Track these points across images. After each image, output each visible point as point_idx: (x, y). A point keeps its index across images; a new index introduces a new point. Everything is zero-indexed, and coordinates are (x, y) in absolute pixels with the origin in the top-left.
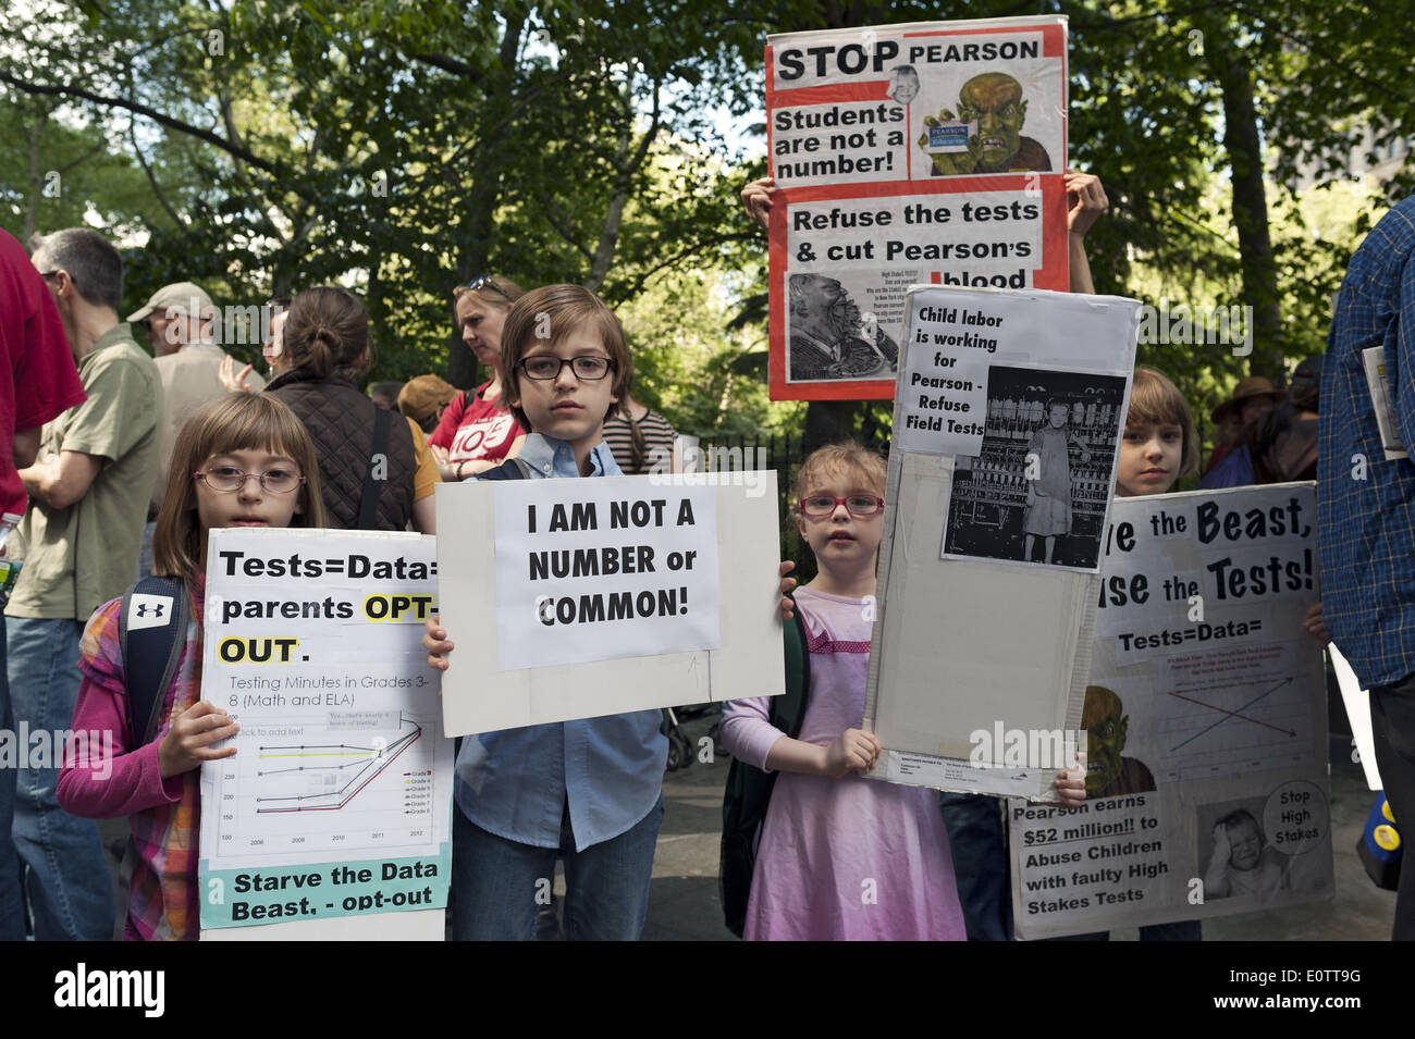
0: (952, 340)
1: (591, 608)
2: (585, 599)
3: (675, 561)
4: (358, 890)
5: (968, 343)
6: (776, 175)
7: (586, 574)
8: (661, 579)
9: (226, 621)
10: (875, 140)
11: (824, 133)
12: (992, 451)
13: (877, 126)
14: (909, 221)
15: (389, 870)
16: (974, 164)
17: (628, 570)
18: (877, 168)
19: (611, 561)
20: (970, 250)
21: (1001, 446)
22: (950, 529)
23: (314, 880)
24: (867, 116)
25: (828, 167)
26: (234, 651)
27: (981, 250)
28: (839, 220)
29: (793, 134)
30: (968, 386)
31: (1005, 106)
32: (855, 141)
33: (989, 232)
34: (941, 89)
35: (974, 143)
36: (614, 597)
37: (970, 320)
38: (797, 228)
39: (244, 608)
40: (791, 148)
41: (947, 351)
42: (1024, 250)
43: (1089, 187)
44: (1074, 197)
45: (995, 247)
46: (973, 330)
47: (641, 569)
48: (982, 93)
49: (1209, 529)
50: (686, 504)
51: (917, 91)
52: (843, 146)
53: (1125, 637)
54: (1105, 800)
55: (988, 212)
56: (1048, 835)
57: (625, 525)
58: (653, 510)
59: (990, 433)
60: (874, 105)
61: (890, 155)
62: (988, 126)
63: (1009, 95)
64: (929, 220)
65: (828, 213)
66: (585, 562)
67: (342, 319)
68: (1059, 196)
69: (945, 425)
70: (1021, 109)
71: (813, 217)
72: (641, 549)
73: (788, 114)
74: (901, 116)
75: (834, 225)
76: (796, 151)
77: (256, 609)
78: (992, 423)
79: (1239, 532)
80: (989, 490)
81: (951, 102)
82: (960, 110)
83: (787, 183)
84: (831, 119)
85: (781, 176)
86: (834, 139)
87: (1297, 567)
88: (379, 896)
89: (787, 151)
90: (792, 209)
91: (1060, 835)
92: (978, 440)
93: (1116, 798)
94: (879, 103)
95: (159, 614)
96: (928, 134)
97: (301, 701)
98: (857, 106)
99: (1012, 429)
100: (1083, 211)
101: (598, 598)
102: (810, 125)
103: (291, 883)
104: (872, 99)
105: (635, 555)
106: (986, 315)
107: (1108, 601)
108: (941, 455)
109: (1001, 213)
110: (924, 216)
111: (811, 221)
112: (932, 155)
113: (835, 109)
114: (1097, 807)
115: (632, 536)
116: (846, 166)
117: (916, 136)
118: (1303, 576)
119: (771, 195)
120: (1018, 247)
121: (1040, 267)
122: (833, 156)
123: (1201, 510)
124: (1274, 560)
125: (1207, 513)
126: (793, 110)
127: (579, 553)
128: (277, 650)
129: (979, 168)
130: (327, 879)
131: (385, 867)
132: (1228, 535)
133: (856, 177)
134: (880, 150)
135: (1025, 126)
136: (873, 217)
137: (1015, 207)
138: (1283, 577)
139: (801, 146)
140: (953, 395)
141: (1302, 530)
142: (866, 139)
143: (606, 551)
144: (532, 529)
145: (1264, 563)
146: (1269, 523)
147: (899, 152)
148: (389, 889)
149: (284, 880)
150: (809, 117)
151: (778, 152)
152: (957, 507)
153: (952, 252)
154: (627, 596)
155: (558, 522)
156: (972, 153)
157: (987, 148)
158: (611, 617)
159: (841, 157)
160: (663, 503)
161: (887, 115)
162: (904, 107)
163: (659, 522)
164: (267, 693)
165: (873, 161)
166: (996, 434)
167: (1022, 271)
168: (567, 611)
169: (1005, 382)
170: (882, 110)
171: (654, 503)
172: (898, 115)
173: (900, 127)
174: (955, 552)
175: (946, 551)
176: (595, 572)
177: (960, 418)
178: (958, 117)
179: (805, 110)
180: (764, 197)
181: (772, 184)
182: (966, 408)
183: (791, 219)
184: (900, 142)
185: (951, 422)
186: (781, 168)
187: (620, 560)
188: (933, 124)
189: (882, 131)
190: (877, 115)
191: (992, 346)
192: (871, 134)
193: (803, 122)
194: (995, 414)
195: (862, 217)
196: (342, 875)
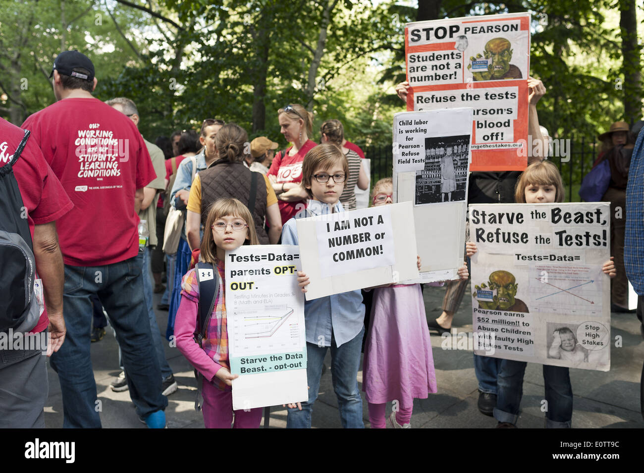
0: (411, 131)
1: (350, 255)
2: (348, 252)
3: (378, 236)
4: (279, 363)
5: (417, 131)
6: (410, 81)
7: (347, 244)
8: (373, 243)
9: (232, 277)
10: (450, 66)
11: (429, 64)
12: (429, 168)
13: (451, 61)
14: (463, 100)
15: (288, 356)
16: (490, 76)
17: (362, 241)
18: (450, 78)
19: (356, 239)
20: (488, 111)
21: (431, 165)
22: (416, 196)
23: (265, 360)
24: (446, 57)
25: (430, 78)
26: (235, 286)
27: (492, 112)
28: (435, 100)
29: (416, 64)
30: (418, 146)
31: (503, 52)
32: (441, 67)
33: (496, 104)
34: (477, 45)
35: (491, 67)
36: (358, 251)
37: (417, 123)
38: (418, 103)
39: (237, 273)
40: (416, 70)
41: (410, 135)
42: (510, 111)
43: (537, 86)
44: (531, 90)
45: (498, 110)
46: (418, 126)
47: (366, 240)
48: (494, 46)
49: (557, 218)
50: (380, 217)
51: (467, 46)
52: (436, 69)
53: (518, 255)
54: (508, 312)
55: (495, 96)
56: (486, 320)
57: (359, 226)
58: (369, 220)
59: (427, 161)
60: (449, 52)
61: (455, 73)
62: (496, 60)
63: (505, 47)
64: (471, 99)
65: (430, 97)
66: (347, 240)
67: (238, 139)
68: (525, 90)
69: (411, 161)
70: (510, 53)
71: (424, 98)
72: (366, 234)
73: (414, 56)
74: (460, 57)
75: (433, 102)
76: (417, 71)
77: (241, 273)
78: (427, 158)
79: (570, 221)
80: (428, 181)
81: (481, 51)
82: (485, 53)
83: (414, 84)
84: (432, 58)
85: (411, 81)
86: (433, 66)
87: (599, 237)
88: (285, 365)
89: (414, 71)
90: (416, 95)
91: (490, 321)
92: (423, 164)
93: (513, 313)
94: (451, 51)
95: (209, 275)
96: (471, 64)
97: (256, 302)
98: (442, 53)
99: (434, 158)
100: (534, 96)
101: (352, 252)
102: (423, 61)
103: (258, 361)
104: (448, 49)
105: (364, 236)
106: (422, 121)
107: (512, 241)
108: (411, 171)
109: (501, 96)
110: (469, 98)
111: (423, 100)
112: (473, 73)
113: (434, 54)
114: (505, 314)
115: (362, 230)
116: (438, 77)
117: (466, 65)
118: (602, 241)
119: (407, 89)
120: (508, 110)
121: (516, 118)
122: (432, 73)
123: (553, 211)
124: (587, 233)
125: (556, 212)
126: (416, 54)
127: (345, 237)
128: (248, 286)
129: (493, 78)
130: (269, 359)
131: (286, 355)
132: (565, 221)
133: (442, 82)
134: (452, 71)
135: (511, 60)
136: (449, 98)
137: (507, 94)
138: (591, 240)
139: (419, 69)
140: (413, 150)
141: (602, 221)
142: (446, 66)
143: (354, 236)
144: (329, 231)
145: (583, 234)
146: (585, 218)
147: (459, 71)
148: (289, 362)
149: (256, 360)
150: (423, 57)
151: (410, 71)
152: (418, 188)
153: (480, 112)
154: (362, 250)
155: (337, 227)
156: (489, 72)
157: (496, 69)
158: (357, 257)
159: (436, 74)
160: (372, 217)
161: (455, 56)
162: (462, 53)
163: (371, 224)
164: (246, 300)
165: (449, 76)
166: (429, 161)
167: (509, 121)
168: (342, 257)
169: (431, 143)
170: (452, 54)
171: (369, 218)
172: (459, 56)
173: (460, 61)
174: (419, 204)
175: (416, 204)
176: (351, 243)
177: (416, 158)
178: (484, 57)
179: (422, 54)
180: (405, 90)
181: (408, 85)
182: (418, 154)
183: (415, 99)
184: (460, 67)
185: (413, 160)
186: (411, 78)
187: (359, 238)
188: (474, 60)
189: (453, 63)
190: (450, 56)
191: (425, 131)
192: (448, 64)
193: (420, 59)
194: (428, 154)
195: (444, 98)
196: (273, 358)
